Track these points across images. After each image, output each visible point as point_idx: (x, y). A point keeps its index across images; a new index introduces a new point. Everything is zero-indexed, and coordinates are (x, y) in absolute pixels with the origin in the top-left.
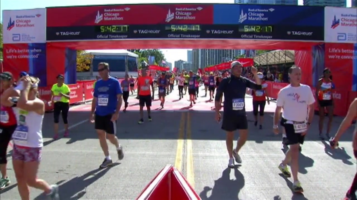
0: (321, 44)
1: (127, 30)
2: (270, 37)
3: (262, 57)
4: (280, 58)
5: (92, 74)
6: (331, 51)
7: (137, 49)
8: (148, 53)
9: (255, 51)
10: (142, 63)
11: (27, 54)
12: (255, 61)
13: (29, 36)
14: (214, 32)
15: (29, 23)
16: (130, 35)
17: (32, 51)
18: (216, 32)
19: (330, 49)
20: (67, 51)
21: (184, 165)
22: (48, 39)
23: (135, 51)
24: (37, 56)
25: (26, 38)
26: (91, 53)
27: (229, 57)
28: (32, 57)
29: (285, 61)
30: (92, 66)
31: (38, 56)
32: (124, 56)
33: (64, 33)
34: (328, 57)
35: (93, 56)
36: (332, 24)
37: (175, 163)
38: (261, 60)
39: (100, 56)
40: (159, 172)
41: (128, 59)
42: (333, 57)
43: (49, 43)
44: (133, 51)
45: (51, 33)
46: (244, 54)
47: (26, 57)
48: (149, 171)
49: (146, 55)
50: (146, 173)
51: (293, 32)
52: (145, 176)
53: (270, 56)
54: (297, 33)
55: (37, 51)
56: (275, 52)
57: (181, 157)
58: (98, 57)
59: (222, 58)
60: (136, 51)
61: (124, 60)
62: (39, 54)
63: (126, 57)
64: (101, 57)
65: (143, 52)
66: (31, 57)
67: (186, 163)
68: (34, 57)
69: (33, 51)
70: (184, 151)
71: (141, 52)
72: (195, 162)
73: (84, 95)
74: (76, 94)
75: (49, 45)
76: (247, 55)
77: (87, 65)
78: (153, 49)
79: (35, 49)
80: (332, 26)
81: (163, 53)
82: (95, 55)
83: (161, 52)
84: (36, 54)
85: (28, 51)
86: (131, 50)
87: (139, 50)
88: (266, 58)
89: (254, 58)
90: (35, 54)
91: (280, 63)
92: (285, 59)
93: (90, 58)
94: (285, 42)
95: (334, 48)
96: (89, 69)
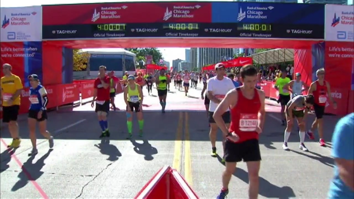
0: (321, 42)
1: (124, 28)
2: (269, 35)
3: (261, 56)
4: (279, 57)
5: (88, 73)
6: (331, 49)
7: (134, 48)
8: (146, 52)
9: (254, 50)
10: (140, 61)
11: (22, 52)
12: (254, 60)
13: (24, 34)
14: (212, 30)
15: (24, 21)
16: (127, 33)
17: (27, 49)
18: (214, 30)
19: (330, 48)
20: (63, 50)
21: (182, 166)
22: (44, 37)
23: (132, 50)
24: (32, 55)
25: (21, 36)
26: (88, 52)
27: (228, 55)
28: (28, 56)
29: (285, 60)
30: (89, 65)
31: (34, 55)
32: (121, 55)
33: (60, 31)
34: (328, 56)
35: (90, 55)
36: (332, 22)
37: (172, 164)
38: (260, 59)
39: (97, 54)
40: (156, 172)
41: (126, 57)
42: (333, 55)
43: (45, 42)
44: (130, 50)
45: (47, 31)
46: (243, 53)
47: (21, 56)
48: (147, 172)
49: (143, 54)
50: (144, 174)
51: (293, 31)
52: (143, 177)
53: (269, 55)
54: (297, 31)
55: (33, 49)
56: (274, 51)
57: (179, 158)
58: (95, 56)
59: (221, 57)
60: (134, 50)
61: (121, 60)
62: (34, 53)
63: (123, 56)
64: (98, 56)
65: (141, 51)
66: (26, 56)
67: (184, 164)
68: (29, 55)
69: (29, 50)
70: (182, 152)
71: (138, 51)
72: (192, 162)
73: (80, 95)
74: (72, 94)
75: (46, 44)
76: (246, 54)
77: (84, 63)
78: (150, 48)
79: (30, 48)
80: (333, 24)
81: (160, 52)
82: (92, 54)
83: (158, 51)
84: (32, 53)
85: (23, 49)
86: (128, 49)
87: (137, 49)
88: (265, 56)
89: (253, 57)
90: (30, 52)
91: (279, 62)
92: (285, 58)
93: (87, 57)
94: (284, 41)
95: (334, 47)
96: (86, 68)
